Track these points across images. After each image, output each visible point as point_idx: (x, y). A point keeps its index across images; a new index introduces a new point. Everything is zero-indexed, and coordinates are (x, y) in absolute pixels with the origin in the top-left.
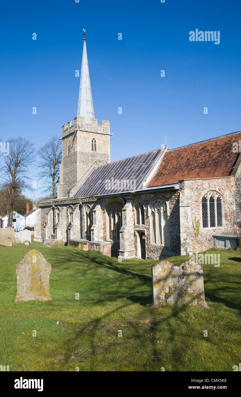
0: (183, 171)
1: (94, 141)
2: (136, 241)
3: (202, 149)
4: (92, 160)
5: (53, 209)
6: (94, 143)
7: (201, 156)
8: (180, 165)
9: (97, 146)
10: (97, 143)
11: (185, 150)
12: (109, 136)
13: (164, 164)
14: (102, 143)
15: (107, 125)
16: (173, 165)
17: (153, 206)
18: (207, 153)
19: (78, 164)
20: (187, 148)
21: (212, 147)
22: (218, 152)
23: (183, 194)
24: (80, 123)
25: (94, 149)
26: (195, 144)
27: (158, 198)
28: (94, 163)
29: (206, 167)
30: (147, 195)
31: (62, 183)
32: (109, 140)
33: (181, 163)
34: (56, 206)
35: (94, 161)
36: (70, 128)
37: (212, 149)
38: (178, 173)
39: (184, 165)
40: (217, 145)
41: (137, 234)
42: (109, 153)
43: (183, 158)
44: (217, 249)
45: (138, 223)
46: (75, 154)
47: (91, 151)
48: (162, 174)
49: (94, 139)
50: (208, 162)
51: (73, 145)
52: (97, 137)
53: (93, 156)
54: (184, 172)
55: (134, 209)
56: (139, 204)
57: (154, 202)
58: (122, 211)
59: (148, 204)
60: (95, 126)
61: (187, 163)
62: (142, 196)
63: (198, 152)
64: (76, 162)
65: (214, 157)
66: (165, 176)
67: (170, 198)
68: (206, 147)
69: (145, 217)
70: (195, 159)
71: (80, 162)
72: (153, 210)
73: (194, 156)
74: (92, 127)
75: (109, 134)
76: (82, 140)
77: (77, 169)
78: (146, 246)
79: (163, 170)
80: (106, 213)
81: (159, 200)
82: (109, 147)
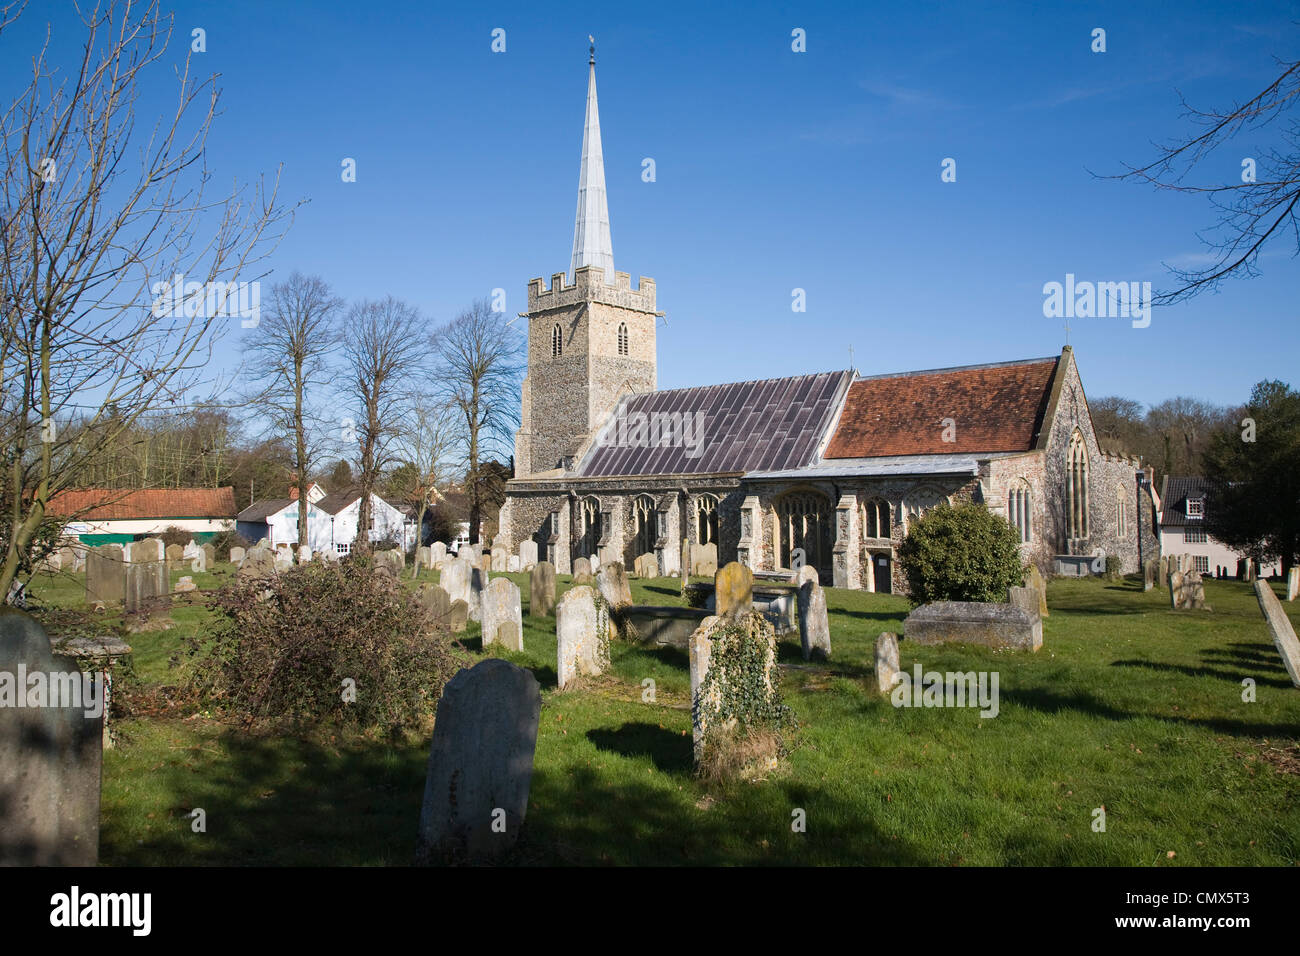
0: (914, 429)
1: (623, 329)
2: (865, 571)
3: (950, 386)
4: (620, 377)
5: (572, 500)
6: (623, 334)
7: (950, 401)
8: (900, 415)
9: (628, 342)
10: (629, 334)
11: (904, 381)
12: (654, 317)
13: (853, 408)
14: (640, 334)
15: (651, 289)
16: (881, 414)
17: (911, 503)
18: (963, 397)
19: (591, 386)
20: (909, 378)
21: (975, 385)
22: (989, 396)
23: (987, 485)
24: (596, 284)
25: (623, 349)
26: (931, 373)
27: (926, 489)
28: (623, 385)
29: (971, 426)
30: (899, 483)
31: (529, 431)
32: (654, 328)
33: (903, 411)
34: (578, 493)
35: (624, 380)
36: (560, 292)
37: (974, 388)
38: (902, 433)
39: (912, 416)
40: (986, 383)
41: (869, 557)
42: (654, 360)
43: (904, 400)
44: (1065, 578)
45: (872, 533)
46: (582, 360)
47: (617, 355)
48: (855, 431)
49: (623, 324)
50: (971, 416)
51: (572, 336)
52: (630, 317)
53: (620, 366)
54: (916, 432)
55: (863, 507)
56: (877, 499)
57: (916, 496)
58: (835, 510)
59: (901, 499)
60: (624, 293)
61: (917, 412)
62: (885, 484)
63: (939, 390)
64: (584, 380)
65: (984, 407)
66: (867, 435)
67: (958, 490)
68: (958, 382)
69: (892, 524)
70: (937, 406)
71: (594, 383)
72: (913, 511)
73: (933, 399)
74: (619, 293)
75: (655, 311)
76: (598, 326)
77: (590, 400)
78: (893, 579)
79: (855, 422)
80: (775, 514)
81: (927, 493)
82: (653, 343)
